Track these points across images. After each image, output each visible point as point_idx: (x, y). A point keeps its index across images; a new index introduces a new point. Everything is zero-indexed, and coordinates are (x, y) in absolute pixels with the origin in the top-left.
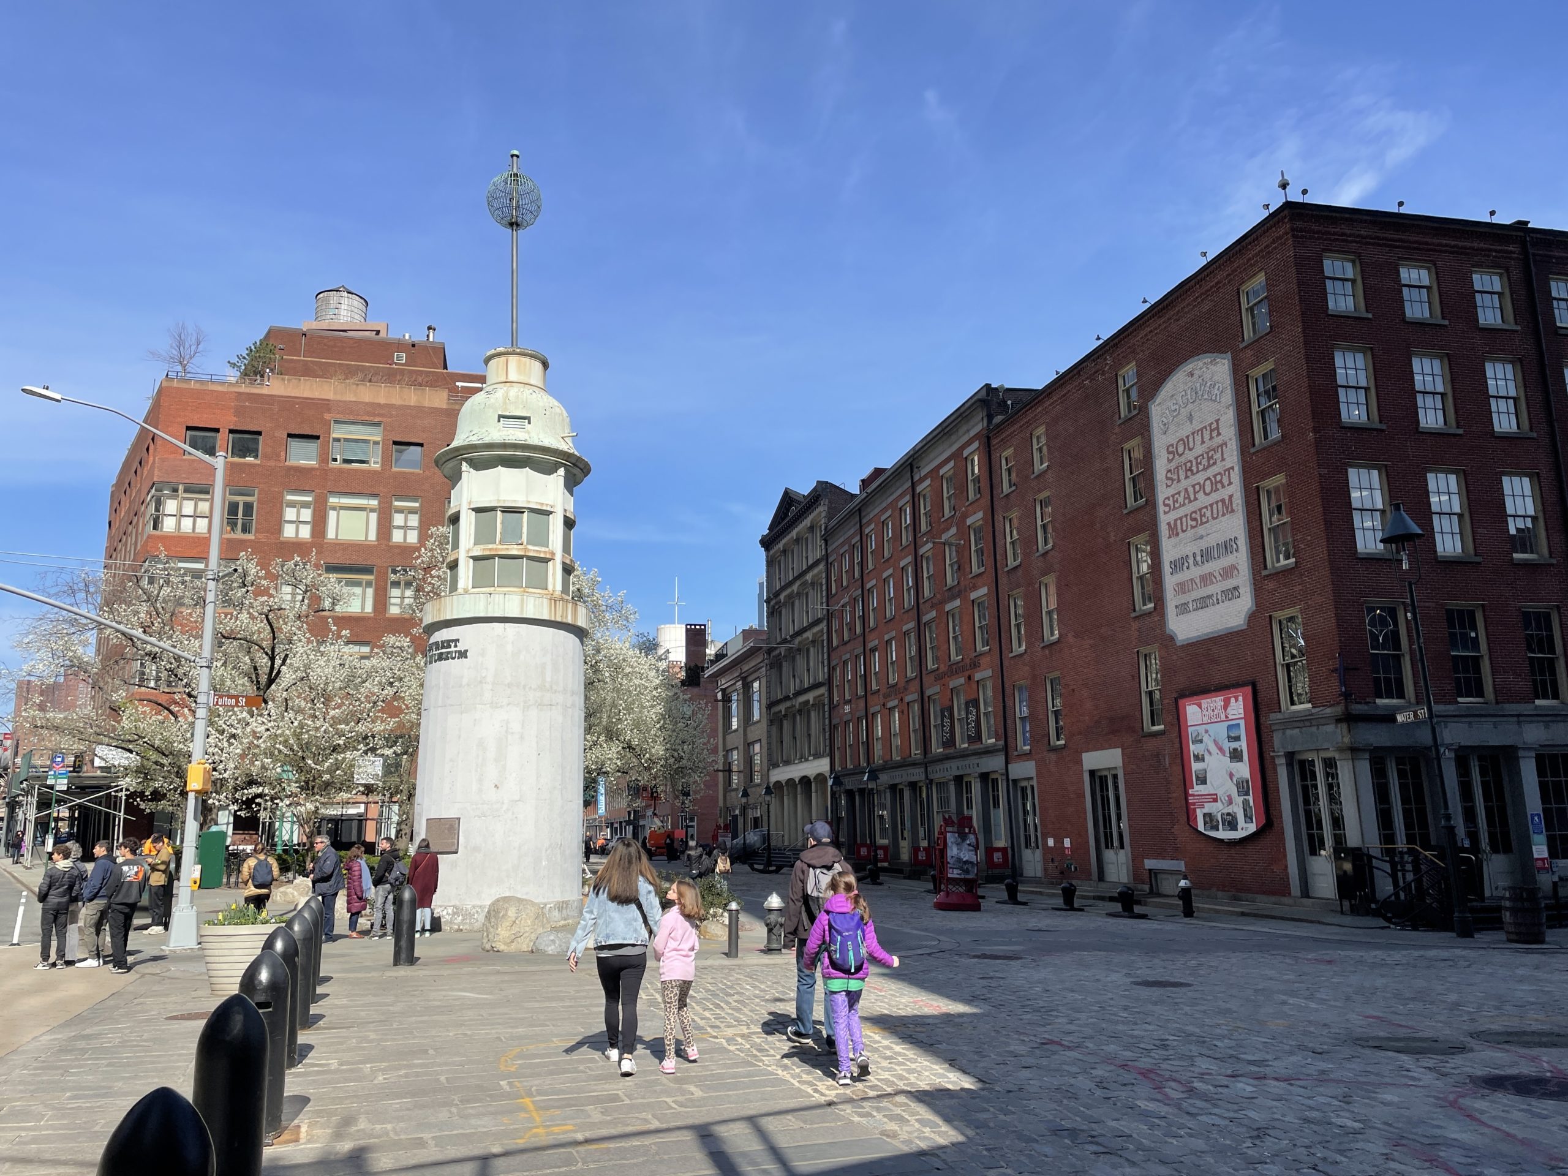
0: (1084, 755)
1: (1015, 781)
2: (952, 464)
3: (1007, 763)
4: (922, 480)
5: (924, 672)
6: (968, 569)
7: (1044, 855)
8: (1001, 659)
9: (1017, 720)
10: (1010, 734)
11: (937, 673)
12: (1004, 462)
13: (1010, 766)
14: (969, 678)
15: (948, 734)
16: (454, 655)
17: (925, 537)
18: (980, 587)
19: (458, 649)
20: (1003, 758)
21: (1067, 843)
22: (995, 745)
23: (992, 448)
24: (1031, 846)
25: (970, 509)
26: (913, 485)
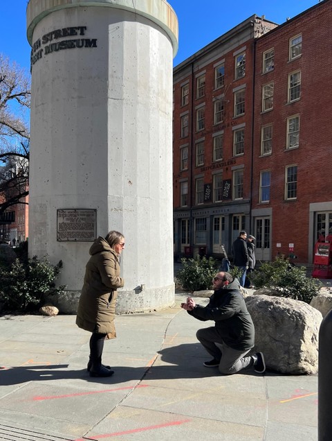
0: (311, 204)
1: (254, 217)
2: (224, 60)
4: (200, 71)
5: (193, 167)
6: (231, 115)
7: (273, 251)
8: (252, 159)
9: (260, 189)
10: (254, 195)
11: (202, 167)
12: (264, 56)
13: (252, 210)
14: (227, 169)
15: (207, 196)
16: (81, 44)
17: (200, 100)
18: (239, 124)
19: (85, 37)
20: (249, 207)
21: (291, 245)
22: (243, 200)
23: (257, 49)
24: (261, 247)
25: (236, 83)
26: (193, 74)
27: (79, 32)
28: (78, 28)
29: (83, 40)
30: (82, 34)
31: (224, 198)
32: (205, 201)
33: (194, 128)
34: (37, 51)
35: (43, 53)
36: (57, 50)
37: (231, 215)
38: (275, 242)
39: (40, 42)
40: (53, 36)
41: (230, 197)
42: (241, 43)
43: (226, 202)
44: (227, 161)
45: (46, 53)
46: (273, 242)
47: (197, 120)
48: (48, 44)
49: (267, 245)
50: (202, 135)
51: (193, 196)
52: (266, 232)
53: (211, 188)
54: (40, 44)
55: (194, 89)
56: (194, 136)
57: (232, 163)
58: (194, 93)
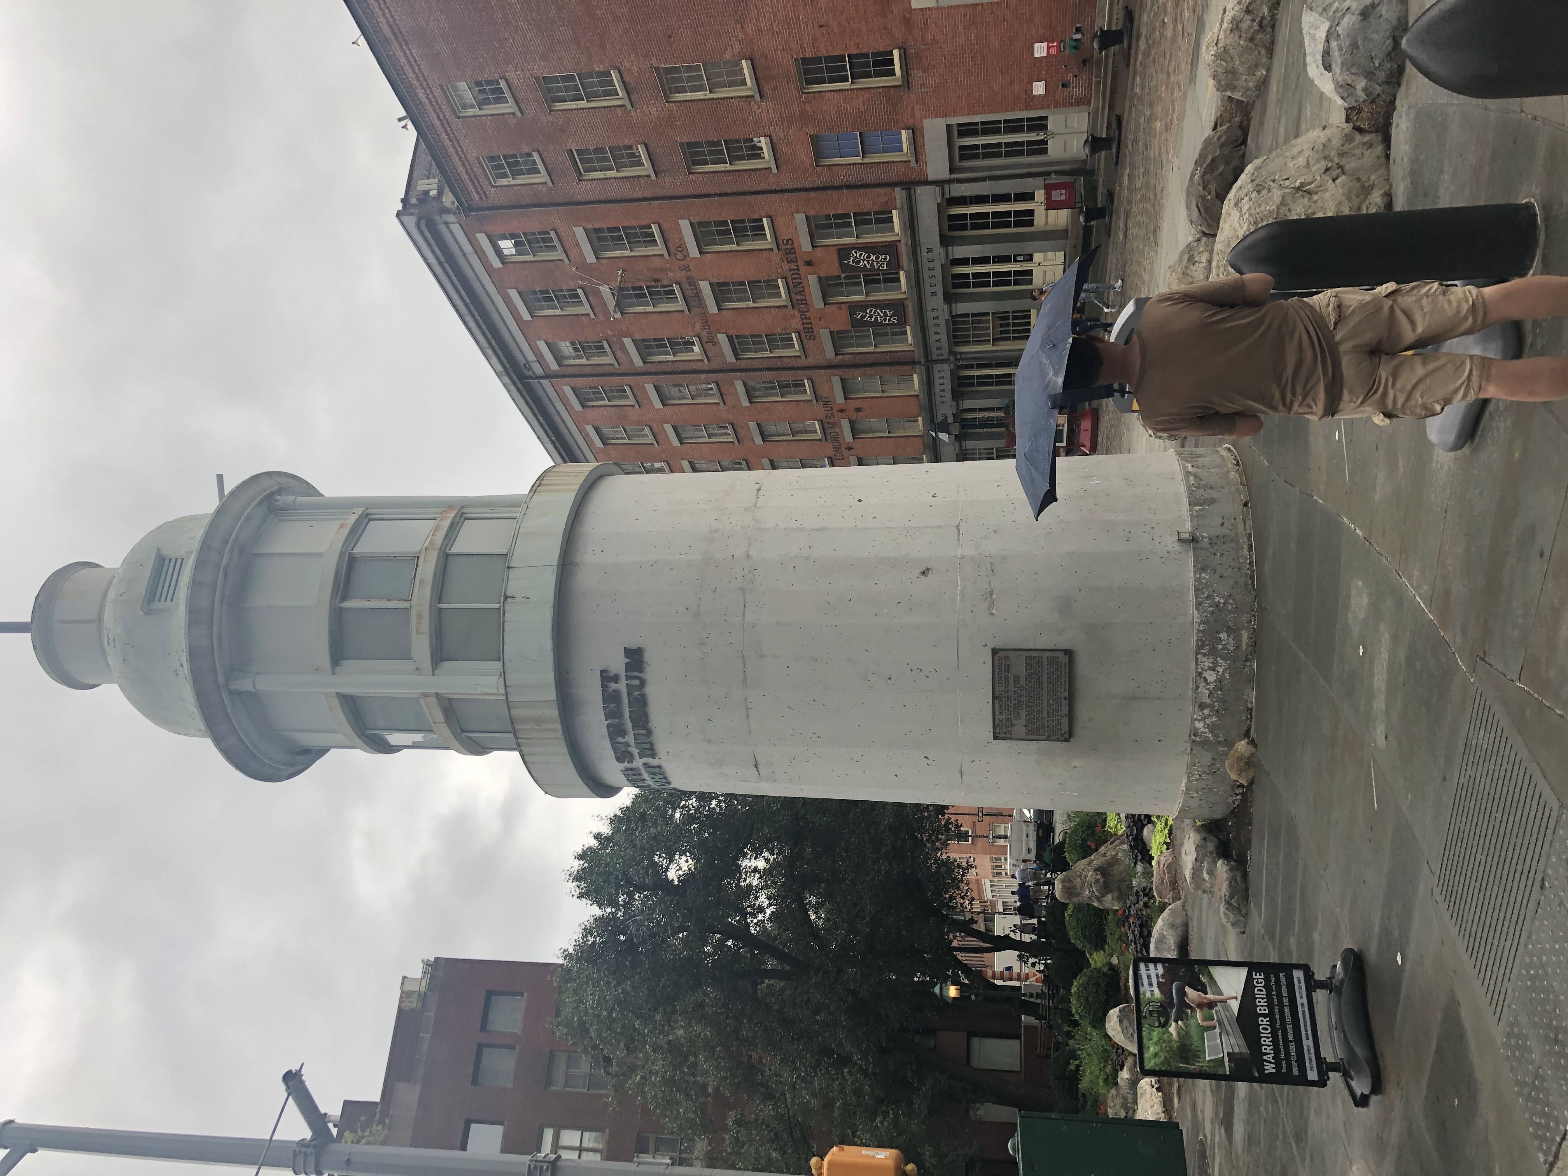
1: (952, 171)
2: (513, 294)
3: (927, 183)
5: (803, 362)
6: (658, 263)
7: (1057, 105)
8: (782, 191)
9: (866, 161)
10: (884, 177)
11: (803, 336)
12: (504, 182)
13: (931, 177)
14: (809, 263)
15: (888, 317)
16: (637, 682)
17: (619, 353)
18: (682, 238)
19: (623, 673)
20: (920, 190)
21: (1040, 50)
22: (901, 211)
23: (485, 203)
24: (1044, 142)
25: (573, 254)
26: (549, 376)
27: (613, 686)
28: (604, 687)
29: (628, 678)
30: (616, 679)
31: (895, 265)
32: (903, 322)
33: (695, 366)
34: (646, 776)
35: (654, 762)
36: (649, 733)
37: (945, 241)
38: (1031, 101)
39: (627, 769)
40: (620, 739)
41: (891, 248)
42: (468, 248)
43: (905, 260)
44: (786, 266)
45: (653, 755)
46: (1028, 108)
47: (670, 358)
48: (635, 751)
49: (1039, 124)
50: (713, 341)
51: (888, 357)
52: (997, 131)
53: (863, 306)
54: (632, 769)
55: (588, 370)
56: (714, 366)
57: (792, 251)
58: (599, 370)
